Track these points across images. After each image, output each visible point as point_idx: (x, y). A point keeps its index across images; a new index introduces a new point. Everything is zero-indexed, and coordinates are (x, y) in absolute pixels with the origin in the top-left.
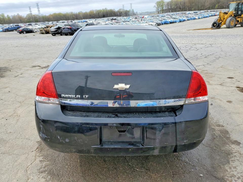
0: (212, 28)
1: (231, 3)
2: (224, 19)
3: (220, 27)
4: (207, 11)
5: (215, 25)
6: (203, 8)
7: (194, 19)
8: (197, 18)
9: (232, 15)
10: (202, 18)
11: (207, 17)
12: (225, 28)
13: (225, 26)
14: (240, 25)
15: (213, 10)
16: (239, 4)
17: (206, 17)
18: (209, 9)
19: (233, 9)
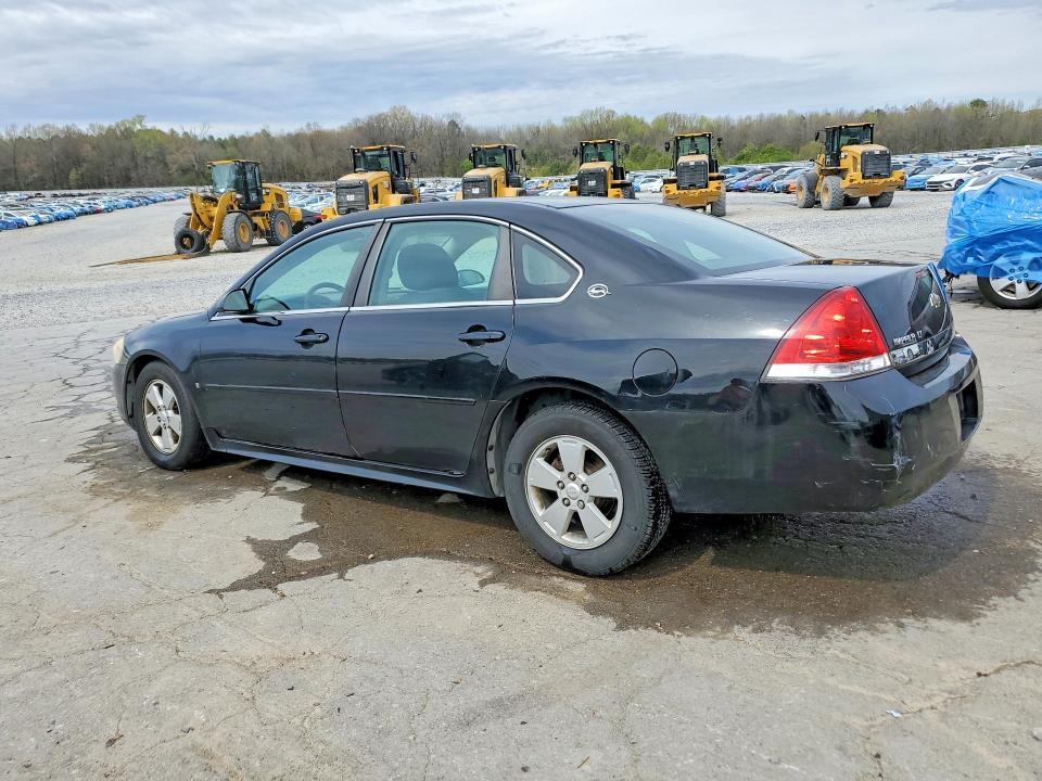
0: (179, 253)
1: (215, 163)
2: (211, 219)
3: (209, 249)
4: (38, 195)
5: (186, 241)
6: (11, 180)
7: (21, 225)
8: (31, 221)
9: (232, 207)
10: (50, 222)
11: (68, 217)
12: (226, 251)
13: (220, 245)
14: (264, 241)
15: (63, 192)
16: (244, 167)
17: (65, 219)
18: (40, 185)
19: (226, 184)
